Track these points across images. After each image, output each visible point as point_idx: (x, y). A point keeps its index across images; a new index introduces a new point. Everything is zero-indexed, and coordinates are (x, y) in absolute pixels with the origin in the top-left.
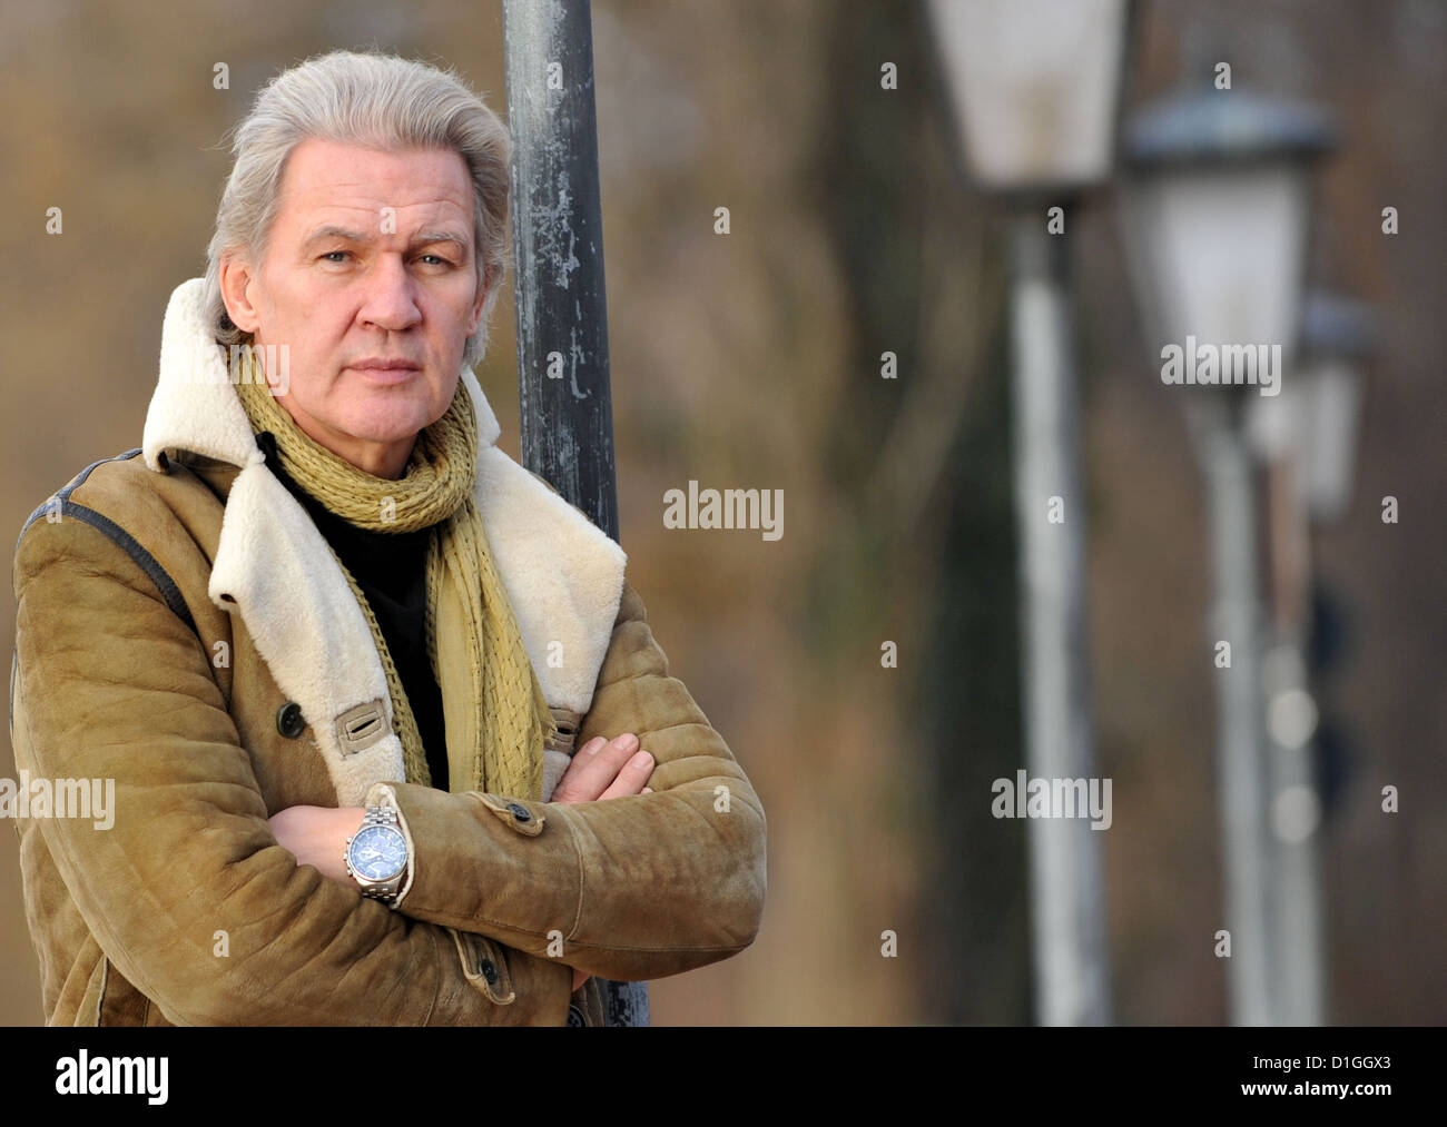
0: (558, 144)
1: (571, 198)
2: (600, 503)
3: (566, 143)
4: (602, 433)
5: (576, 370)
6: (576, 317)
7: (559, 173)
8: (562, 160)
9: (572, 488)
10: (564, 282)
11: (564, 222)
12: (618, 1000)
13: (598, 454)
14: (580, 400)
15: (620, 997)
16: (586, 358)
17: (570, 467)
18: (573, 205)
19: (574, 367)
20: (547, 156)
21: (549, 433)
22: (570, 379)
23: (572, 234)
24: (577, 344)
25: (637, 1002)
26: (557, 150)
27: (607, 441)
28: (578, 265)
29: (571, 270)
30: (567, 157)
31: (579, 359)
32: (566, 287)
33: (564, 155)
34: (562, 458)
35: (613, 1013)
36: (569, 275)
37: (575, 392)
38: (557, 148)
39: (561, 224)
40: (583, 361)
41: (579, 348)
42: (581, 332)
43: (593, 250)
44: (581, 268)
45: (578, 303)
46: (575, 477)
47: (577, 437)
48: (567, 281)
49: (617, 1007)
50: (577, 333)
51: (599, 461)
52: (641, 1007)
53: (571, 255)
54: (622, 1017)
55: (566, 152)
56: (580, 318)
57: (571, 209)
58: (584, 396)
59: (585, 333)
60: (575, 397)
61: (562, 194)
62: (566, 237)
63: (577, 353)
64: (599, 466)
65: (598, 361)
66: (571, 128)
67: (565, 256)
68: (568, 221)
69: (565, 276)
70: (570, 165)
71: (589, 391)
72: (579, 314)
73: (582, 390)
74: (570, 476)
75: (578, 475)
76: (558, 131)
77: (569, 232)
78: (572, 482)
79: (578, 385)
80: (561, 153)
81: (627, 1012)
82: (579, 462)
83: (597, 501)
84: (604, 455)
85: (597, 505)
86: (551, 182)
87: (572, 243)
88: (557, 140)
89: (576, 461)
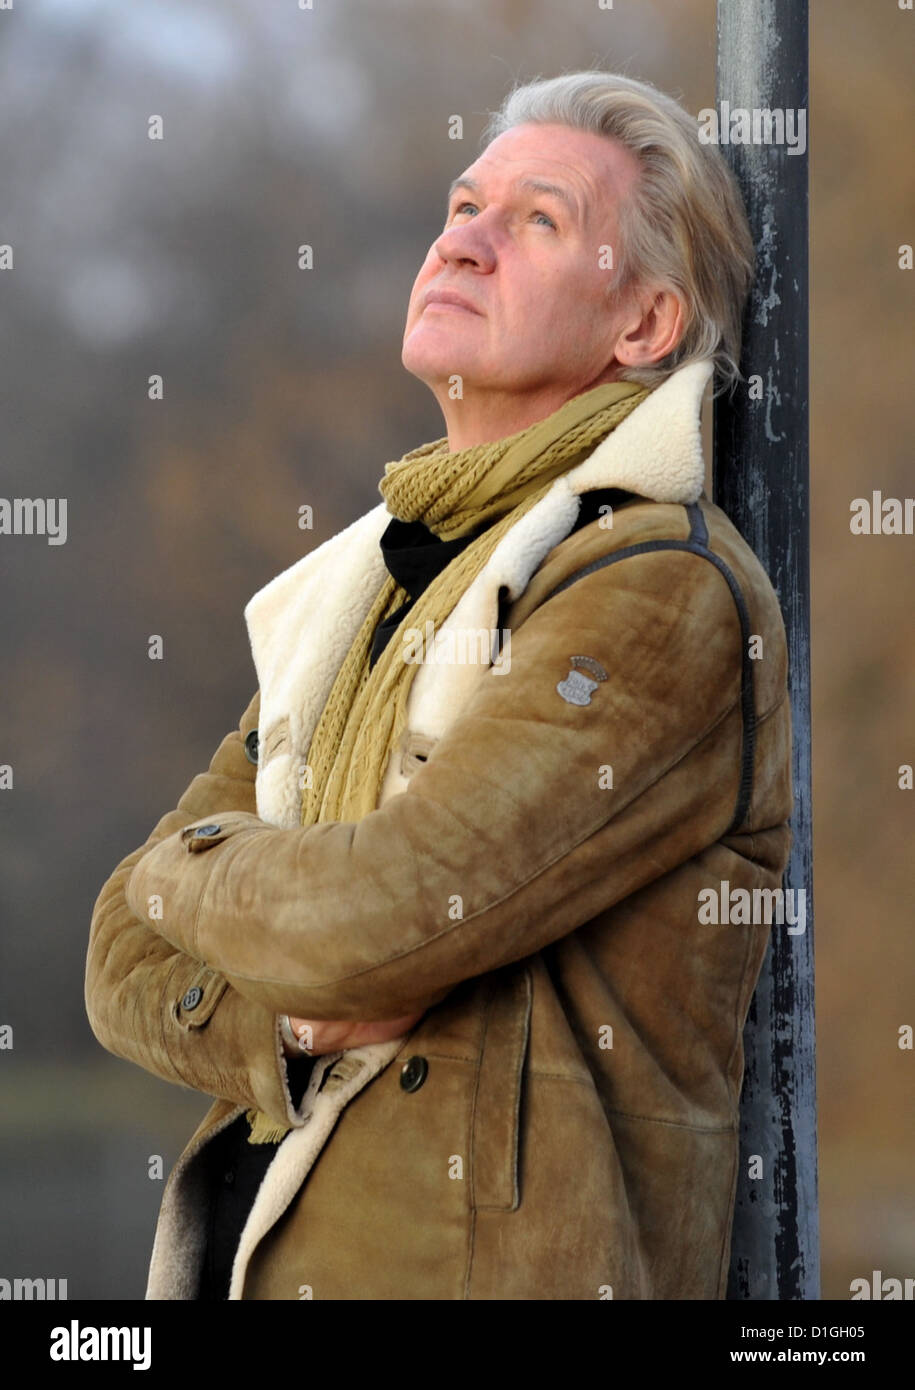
0: (765, 176)
1: (775, 233)
2: (789, 551)
3: (772, 175)
4: (795, 479)
5: (772, 411)
6: (775, 357)
7: (764, 205)
8: (768, 193)
9: (761, 534)
10: (764, 321)
11: (767, 257)
12: (781, 1071)
13: (790, 500)
14: (773, 442)
15: (784, 1068)
16: (782, 399)
17: (761, 512)
18: (776, 240)
19: (769, 408)
20: (753, 188)
21: (739, 476)
22: (764, 421)
23: (775, 270)
24: (773, 386)
25: (802, 1075)
26: (763, 182)
27: (801, 487)
28: (779, 302)
29: (771, 308)
30: (774, 190)
31: (774, 401)
32: (765, 325)
33: (771, 187)
34: (751, 502)
35: (775, 1085)
36: (769, 312)
37: (769, 434)
38: (763, 181)
39: (764, 259)
40: (778, 403)
41: (775, 389)
42: (778, 372)
43: (796, 287)
44: (781, 306)
45: (776, 342)
46: (763, 522)
47: (769, 482)
48: (766, 318)
49: (780, 1079)
50: (774, 372)
51: (790, 508)
52: (807, 1080)
53: (772, 291)
54: (784, 1089)
55: (772, 185)
56: (778, 358)
57: (774, 244)
58: (777, 439)
59: (782, 374)
60: (768, 440)
61: (766, 228)
62: (768, 272)
63: (773, 393)
64: (790, 513)
65: (795, 404)
66: (779, 161)
67: (766, 294)
68: (771, 256)
69: (764, 313)
70: (775, 199)
71: (784, 434)
72: (777, 353)
73: (776, 432)
74: (759, 522)
75: (767, 521)
76: (765, 163)
77: (772, 268)
78: (761, 527)
79: (773, 427)
80: (767, 186)
81: (790, 1085)
82: (770, 507)
83: (786, 548)
84: (797, 501)
85: (786, 552)
86: (755, 215)
87: (774, 279)
88: (764, 172)
89: (766, 506)
